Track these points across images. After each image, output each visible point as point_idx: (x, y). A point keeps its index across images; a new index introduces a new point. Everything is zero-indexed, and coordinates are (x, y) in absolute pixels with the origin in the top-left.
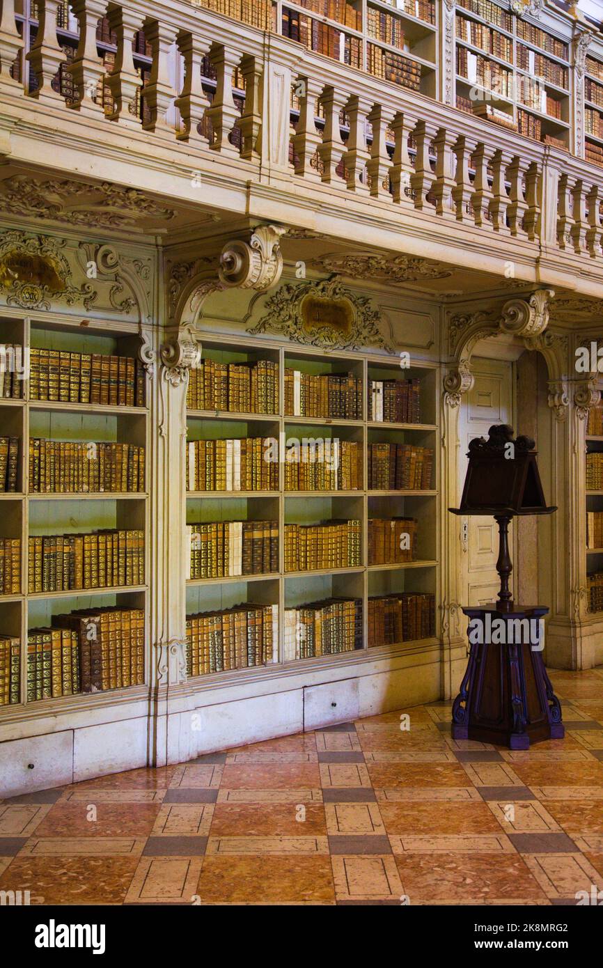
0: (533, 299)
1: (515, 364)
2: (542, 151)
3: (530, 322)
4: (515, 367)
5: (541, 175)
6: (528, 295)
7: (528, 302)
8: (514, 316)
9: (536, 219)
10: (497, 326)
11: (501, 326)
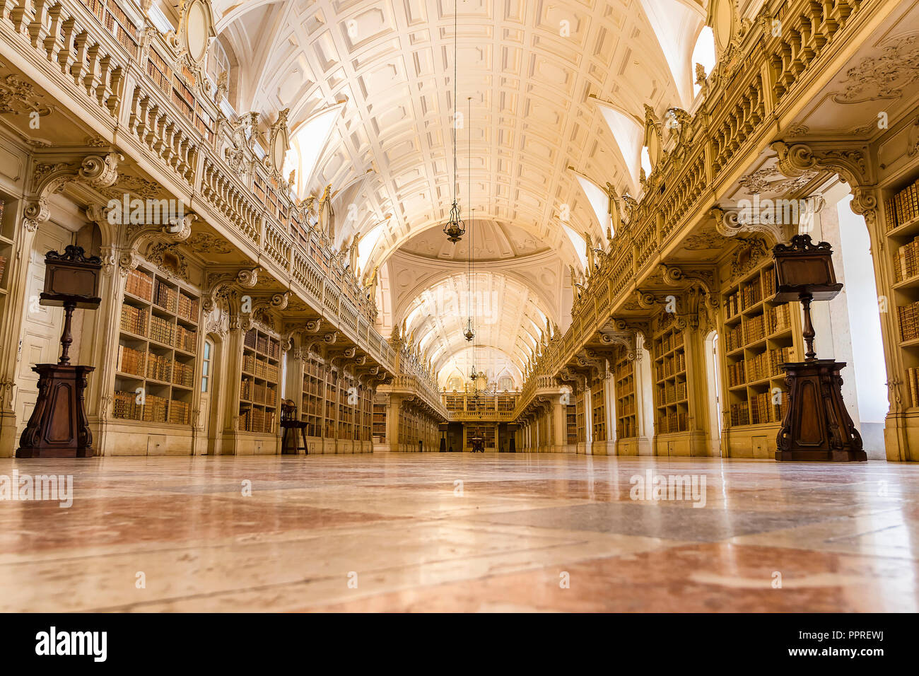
0: (107, 158)
1: (75, 234)
2: (127, 61)
3: (103, 174)
4: (74, 236)
5: (124, 77)
6: (104, 155)
7: (104, 160)
8: (92, 167)
9: (116, 106)
10: (77, 174)
11: (80, 173)
